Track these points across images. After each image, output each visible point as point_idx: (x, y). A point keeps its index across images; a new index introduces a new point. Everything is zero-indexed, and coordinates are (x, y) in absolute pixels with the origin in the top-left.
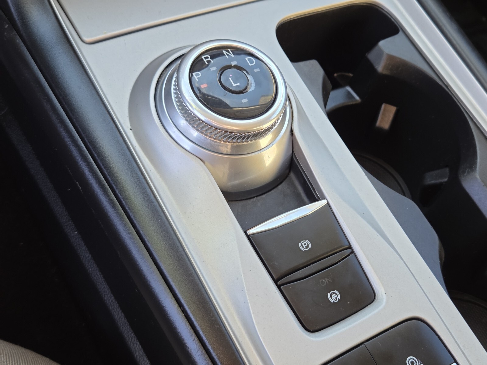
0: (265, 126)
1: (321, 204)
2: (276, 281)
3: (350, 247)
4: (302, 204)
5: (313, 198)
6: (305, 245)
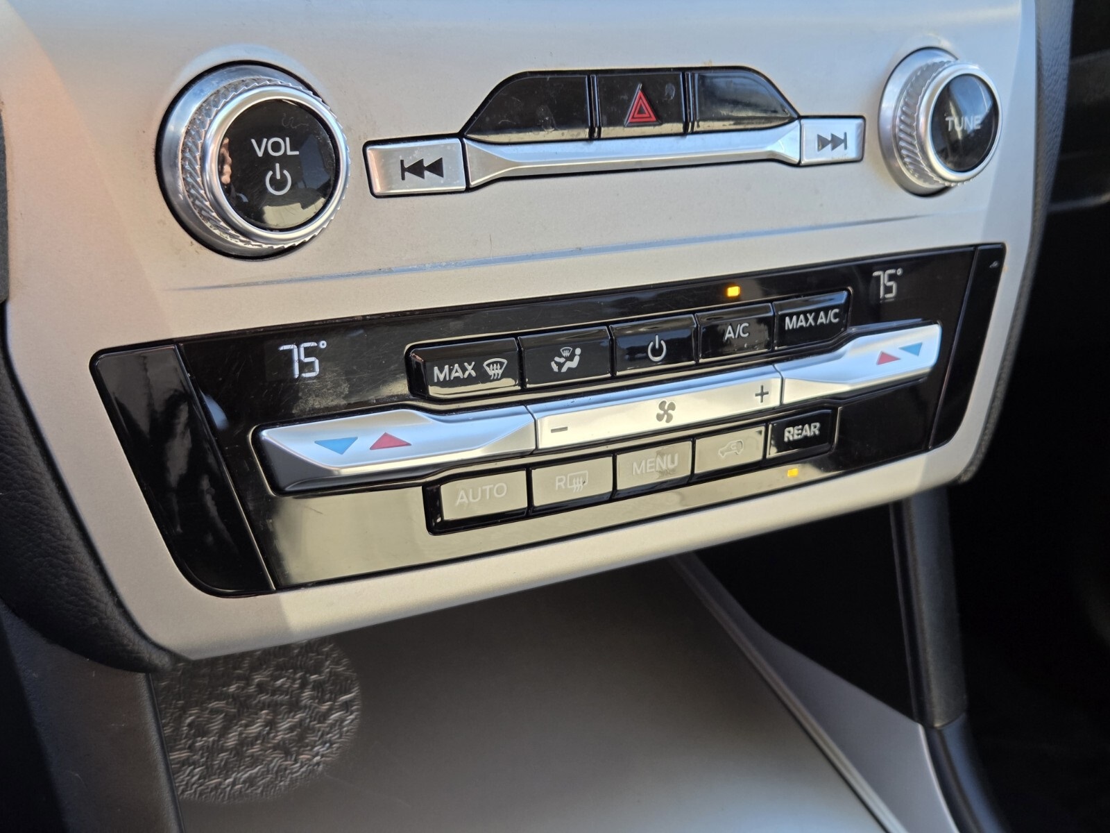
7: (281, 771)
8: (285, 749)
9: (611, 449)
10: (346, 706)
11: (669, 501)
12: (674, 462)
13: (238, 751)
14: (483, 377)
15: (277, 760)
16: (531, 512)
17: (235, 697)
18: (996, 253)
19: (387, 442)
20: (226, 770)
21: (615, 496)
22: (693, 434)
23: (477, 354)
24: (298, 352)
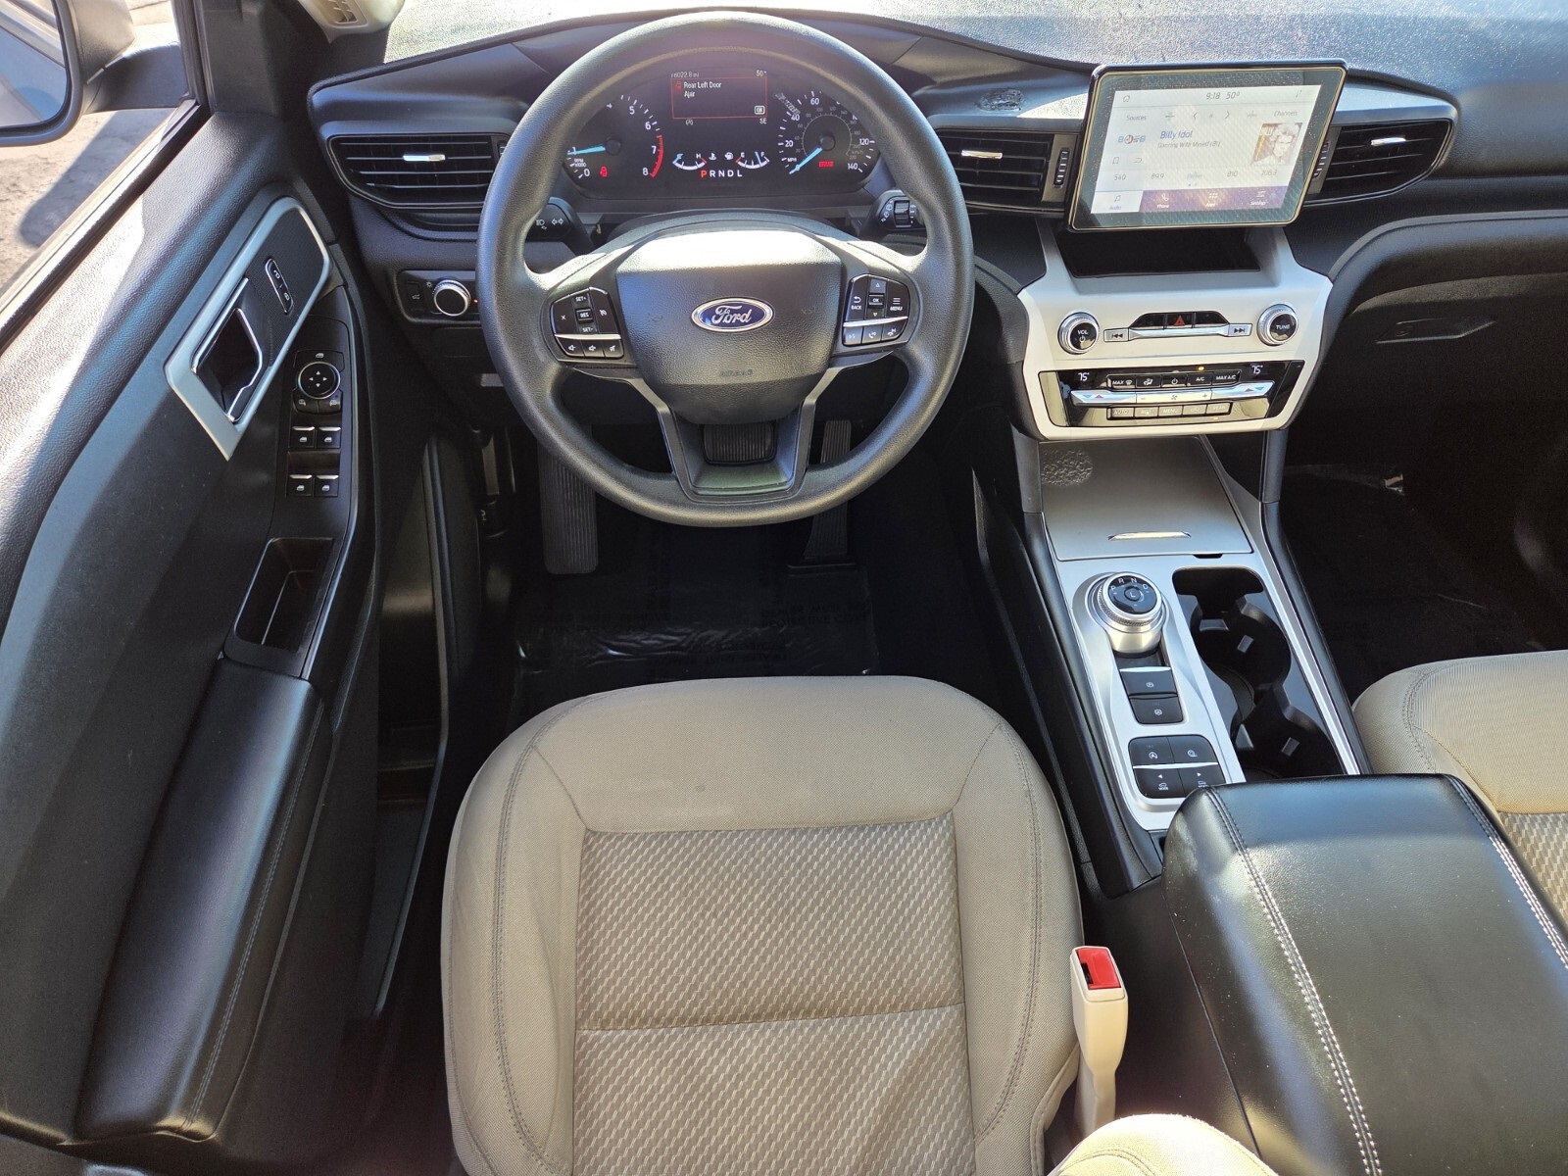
0: (1145, 620)
1: (1167, 669)
2: (1128, 696)
3: (1176, 693)
4: (1157, 665)
5: (1164, 665)
6: (1150, 685)
7: (1067, 483)
8: (1069, 478)
9: (1158, 405)
10: (1088, 471)
11: (1176, 420)
12: (1176, 411)
13: (1057, 476)
14: (1125, 384)
15: (1067, 480)
16: (1134, 418)
17: (1058, 464)
18: (1302, 363)
19: (1099, 397)
20: (1053, 479)
21: (1158, 417)
22: (1183, 404)
23: (1125, 379)
24: (1082, 375)
